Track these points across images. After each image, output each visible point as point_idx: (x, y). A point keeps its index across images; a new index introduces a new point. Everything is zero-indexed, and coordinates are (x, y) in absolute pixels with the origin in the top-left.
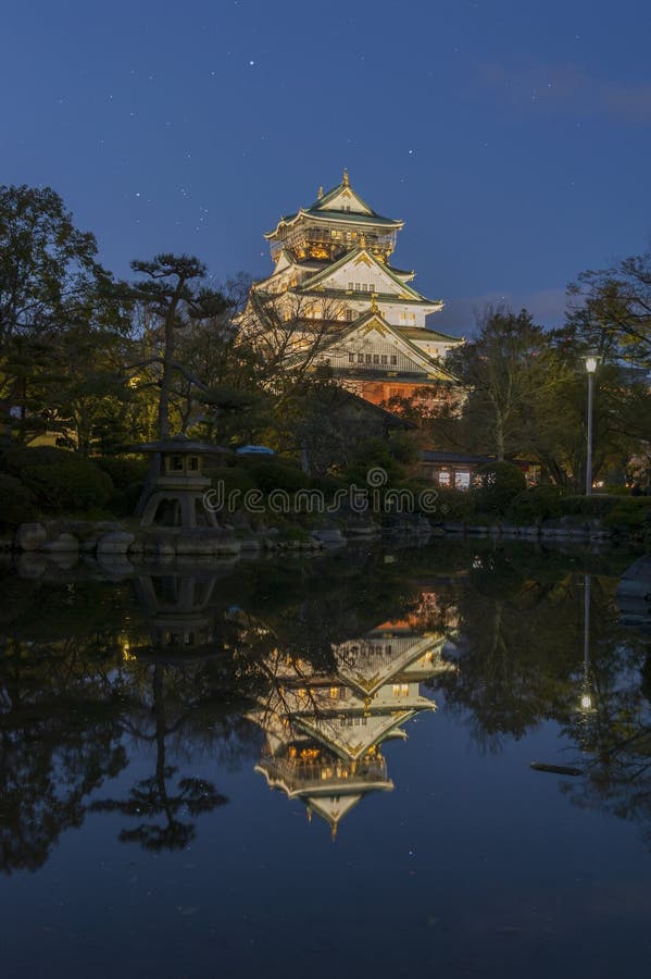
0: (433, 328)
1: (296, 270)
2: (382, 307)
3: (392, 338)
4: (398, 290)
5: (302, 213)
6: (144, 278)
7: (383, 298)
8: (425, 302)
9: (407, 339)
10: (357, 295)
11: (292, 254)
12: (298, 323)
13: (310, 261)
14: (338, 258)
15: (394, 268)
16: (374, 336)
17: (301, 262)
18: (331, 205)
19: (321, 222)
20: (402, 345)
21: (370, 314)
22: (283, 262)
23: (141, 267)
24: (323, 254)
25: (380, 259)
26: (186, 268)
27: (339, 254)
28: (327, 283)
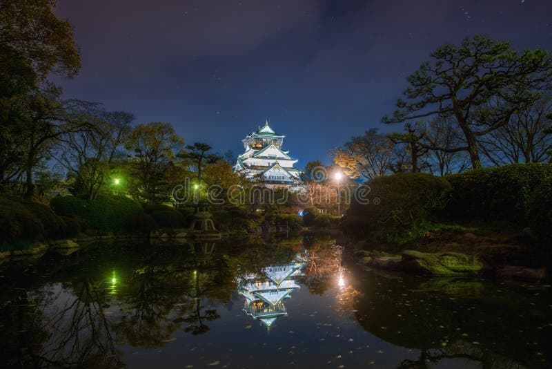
0: (295, 167)
1: (252, 151)
2: (279, 161)
3: (282, 171)
4: (283, 156)
5: (254, 134)
6: (190, 151)
7: (280, 159)
8: (292, 160)
9: (287, 171)
10: (272, 158)
11: (251, 146)
12: (253, 167)
13: (256, 148)
14: (265, 147)
15: (283, 149)
16: (277, 170)
17: (253, 148)
18: (262, 131)
19: (259, 136)
20: (286, 173)
21: (275, 164)
22: (248, 148)
23: (190, 148)
24: (260, 146)
25: (278, 147)
26: (204, 147)
27: (265, 146)
28: (262, 155)
